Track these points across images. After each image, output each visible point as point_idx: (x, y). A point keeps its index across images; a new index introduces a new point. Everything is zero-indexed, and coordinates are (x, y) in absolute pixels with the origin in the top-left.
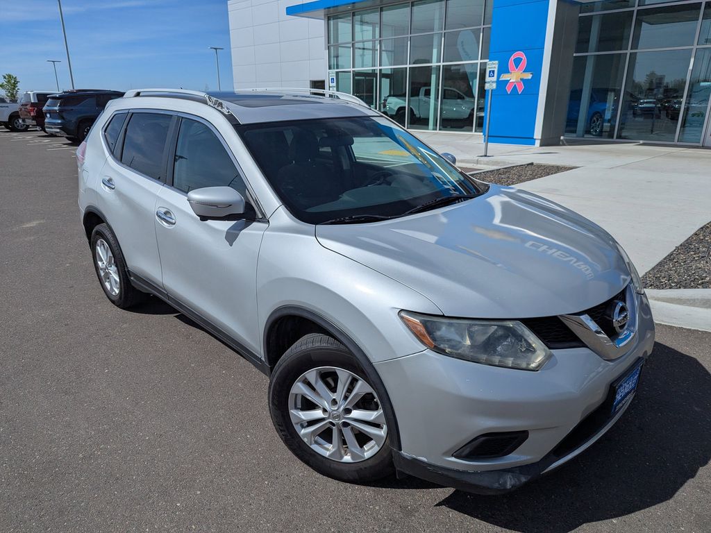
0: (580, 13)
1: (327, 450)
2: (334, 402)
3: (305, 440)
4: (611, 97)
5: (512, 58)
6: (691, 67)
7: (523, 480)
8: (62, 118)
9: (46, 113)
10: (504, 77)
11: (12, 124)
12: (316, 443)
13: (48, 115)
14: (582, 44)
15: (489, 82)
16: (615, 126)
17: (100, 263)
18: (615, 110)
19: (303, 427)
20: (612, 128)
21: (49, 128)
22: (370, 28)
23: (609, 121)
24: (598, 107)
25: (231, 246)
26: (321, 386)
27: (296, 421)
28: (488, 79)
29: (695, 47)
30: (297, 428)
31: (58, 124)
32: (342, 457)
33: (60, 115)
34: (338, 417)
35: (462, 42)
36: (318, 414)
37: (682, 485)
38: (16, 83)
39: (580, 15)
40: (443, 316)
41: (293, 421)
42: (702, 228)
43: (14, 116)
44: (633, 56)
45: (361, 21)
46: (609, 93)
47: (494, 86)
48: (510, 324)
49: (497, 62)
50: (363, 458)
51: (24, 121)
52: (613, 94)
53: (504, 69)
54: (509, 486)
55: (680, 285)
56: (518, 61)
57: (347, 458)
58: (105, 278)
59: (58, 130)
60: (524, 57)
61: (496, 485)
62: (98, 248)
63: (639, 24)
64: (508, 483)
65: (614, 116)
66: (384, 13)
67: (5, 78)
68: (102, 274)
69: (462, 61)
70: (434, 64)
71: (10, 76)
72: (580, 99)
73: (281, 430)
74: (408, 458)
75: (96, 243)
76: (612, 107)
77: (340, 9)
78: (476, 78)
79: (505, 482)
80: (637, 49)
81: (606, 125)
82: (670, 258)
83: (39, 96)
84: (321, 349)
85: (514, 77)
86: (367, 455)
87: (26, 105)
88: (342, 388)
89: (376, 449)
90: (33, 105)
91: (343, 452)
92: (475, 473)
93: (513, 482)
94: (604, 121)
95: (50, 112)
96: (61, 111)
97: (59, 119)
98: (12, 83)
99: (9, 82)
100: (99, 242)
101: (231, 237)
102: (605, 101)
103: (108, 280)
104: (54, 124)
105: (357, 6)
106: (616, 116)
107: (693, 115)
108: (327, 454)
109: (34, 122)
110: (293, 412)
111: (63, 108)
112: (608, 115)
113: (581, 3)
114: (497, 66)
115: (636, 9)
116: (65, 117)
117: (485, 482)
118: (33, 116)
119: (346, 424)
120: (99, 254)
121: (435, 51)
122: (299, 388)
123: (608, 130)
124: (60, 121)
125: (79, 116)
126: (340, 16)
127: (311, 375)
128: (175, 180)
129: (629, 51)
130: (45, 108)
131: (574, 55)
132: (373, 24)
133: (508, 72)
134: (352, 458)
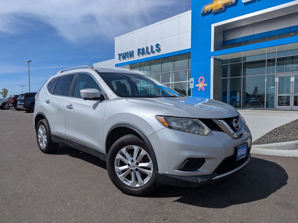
0: (223, 64)
1: (129, 183)
2: (132, 161)
3: (121, 179)
4: (238, 94)
5: (199, 79)
6: (266, 81)
7: (205, 180)
8: (25, 102)
9: (18, 101)
10: (197, 85)
11: (3, 107)
12: (125, 180)
13: (19, 101)
14: (225, 74)
15: (191, 86)
16: (241, 104)
17: (39, 136)
18: (240, 98)
19: (120, 174)
20: (240, 104)
21: (19, 106)
22: (146, 72)
23: (239, 102)
24: (234, 97)
25: (94, 110)
26: (127, 155)
27: (118, 171)
28: (190, 84)
29: (266, 74)
30: (118, 174)
31: (23, 104)
32: (135, 185)
33: (24, 101)
34: (134, 166)
35: (181, 75)
36: (126, 167)
37: (270, 194)
38: (7, 91)
39: (223, 65)
40: (171, 117)
41: (116, 171)
42: (276, 129)
43: (4, 104)
44: (244, 78)
45: (143, 69)
46: (237, 92)
47: (193, 87)
48: (195, 120)
49: (193, 78)
50: (143, 184)
51: (8, 105)
52: (239, 92)
53: (196, 82)
54: (200, 182)
55: (267, 143)
56: (201, 80)
57: (138, 185)
58: (41, 142)
59: (22, 107)
60: (204, 78)
61: (195, 181)
62: (39, 129)
63: (245, 68)
64: (199, 181)
65: (240, 100)
66: (151, 66)
67: (3, 90)
68: (39, 140)
69: (181, 81)
70: (171, 83)
71: (5, 89)
72: (226, 95)
73: (111, 176)
74: (161, 174)
75: (39, 127)
76: (239, 97)
77: (135, 65)
78: (187, 87)
79: (198, 180)
80: (245, 75)
81: (238, 104)
82: (264, 136)
83: (15, 96)
84: (128, 138)
85: (201, 85)
86: (145, 183)
87: (10, 98)
88: (135, 154)
89: (149, 179)
90: (13, 98)
91: (136, 183)
92: (187, 176)
93: (201, 180)
94: (237, 102)
95: (20, 100)
96: (24, 100)
97: (23, 102)
98: (5, 92)
99: (4, 91)
100: (40, 127)
101: (95, 107)
102: (236, 95)
103: (41, 143)
104: (21, 104)
105: (142, 63)
106: (241, 100)
107: (270, 99)
108: (129, 185)
109: (12, 105)
110: (116, 167)
111: (25, 98)
112: (238, 100)
113: (222, 60)
114: (193, 80)
115: (243, 62)
116: (26, 102)
117: (190, 180)
118: (12, 103)
119: (137, 170)
120: (39, 132)
121: (171, 78)
122: (119, 156)
123: (239, 105)
124: (23, 103)
125: (32, 101)
126: (135, 67)
127: (124, 150)
128: (74, 94)
129: (242, 77)
130: (18, 99)
131: (222, 78)
132: (147, 70)
133: (198, 83)
134: (139, 185)
